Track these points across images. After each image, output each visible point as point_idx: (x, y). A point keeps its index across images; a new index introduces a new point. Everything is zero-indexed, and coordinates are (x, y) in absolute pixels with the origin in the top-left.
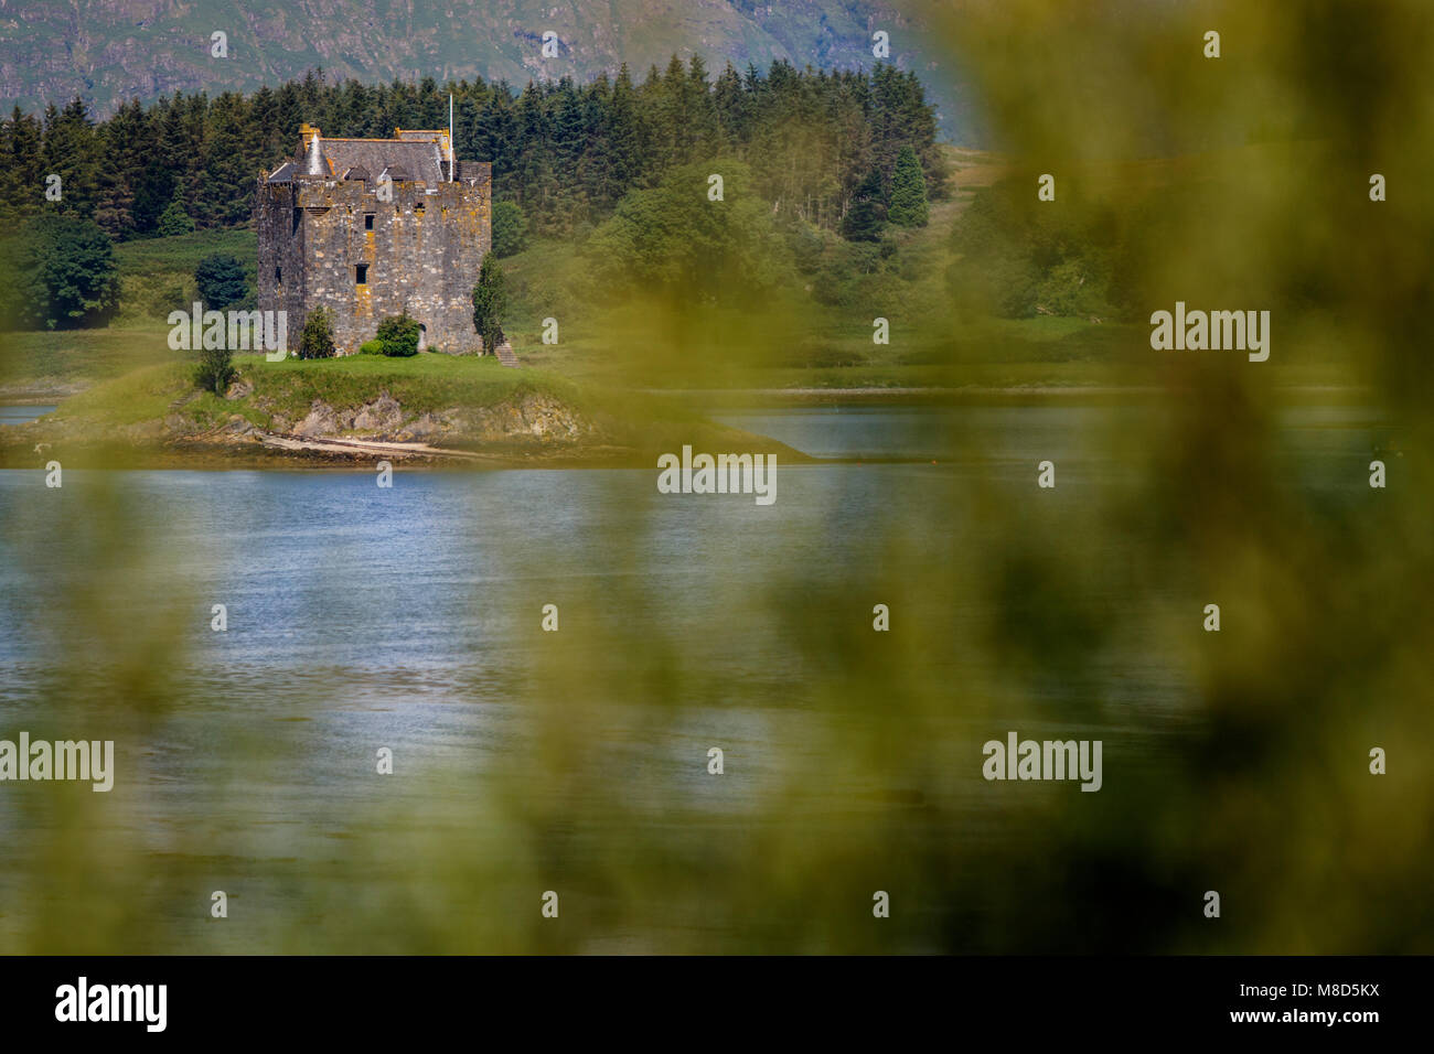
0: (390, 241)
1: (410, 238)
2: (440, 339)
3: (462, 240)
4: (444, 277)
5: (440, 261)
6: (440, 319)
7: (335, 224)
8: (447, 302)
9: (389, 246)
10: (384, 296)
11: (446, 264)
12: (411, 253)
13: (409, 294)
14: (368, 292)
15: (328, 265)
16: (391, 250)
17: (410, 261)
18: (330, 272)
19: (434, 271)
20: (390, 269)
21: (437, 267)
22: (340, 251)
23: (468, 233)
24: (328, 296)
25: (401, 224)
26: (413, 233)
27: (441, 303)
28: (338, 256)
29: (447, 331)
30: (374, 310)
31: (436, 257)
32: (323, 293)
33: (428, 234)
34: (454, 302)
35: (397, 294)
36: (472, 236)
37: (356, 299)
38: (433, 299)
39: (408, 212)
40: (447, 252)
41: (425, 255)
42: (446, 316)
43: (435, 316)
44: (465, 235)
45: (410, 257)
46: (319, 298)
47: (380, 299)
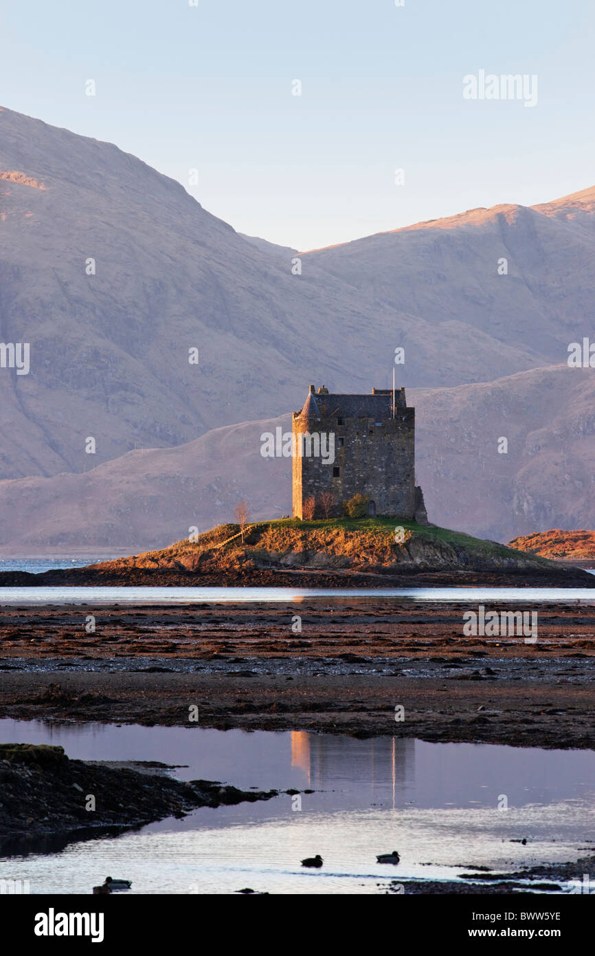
0: (354, 453)
1: (366, 451)
2: (383, 509)
3: (397, 452)
4: (386, 473)
5: (383, 464)
6: (383, 497)
8: (388, 488)
9: (353, 455)
10: (349, 484)
11: (387, 466)
12: (366, 459)
13: (365, 483)
14: (340, 482)
15: (316, 466)
16: (354, 458)
17: (366, 464)
18: (317, 470)
19: (380, 470)
20: (354, 469)
21: (382, 468)
23: (401, 448)
24: (316, 484)
25: (360, 443)
26: (368, 448)
27: (384, 488)
29: (388, 505)
30: (343, 492)
31: (381, 462)
32: (314, 483)
33: (377, 448)
34: (392, 488)
35: (357, 483)
36: (403, 450)
37: (333, 486)
38: (380, 486)
39: (364, 436)
40: (387, 459)
41: (375, 461)
42: (387, 496)
43: (381, 495)
44: (398, 449)
45: (366, 462)
46: (310, 485)
47: (347, 486)
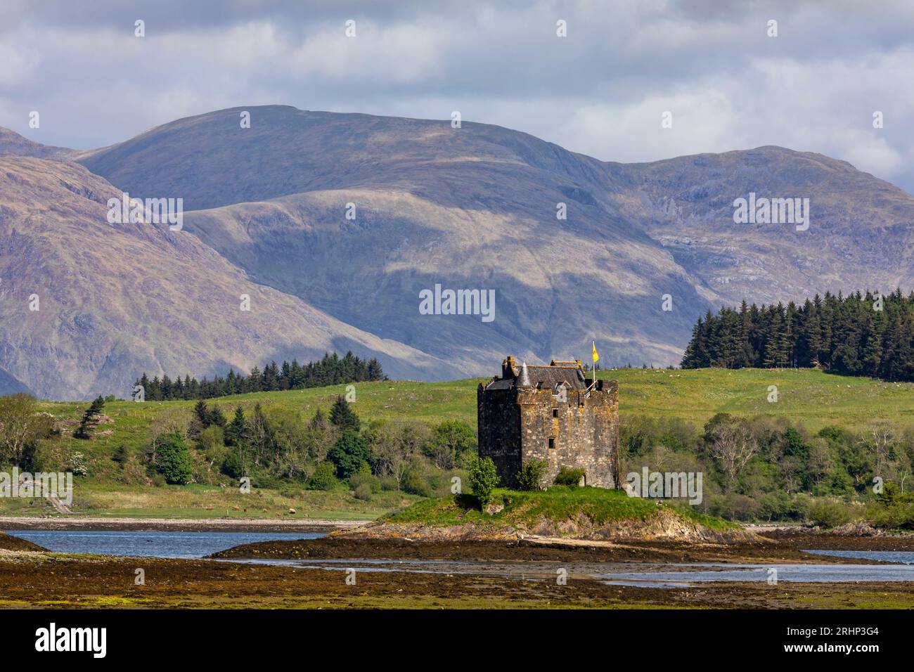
0: (566, 424)
1: (577, 423)
2: (593, 481)
3: (604, 425)
4: (595, 445)
5: (592, 436)
6: (593, 470)
7: (537, 414)
8: (596, 460)
9: (566, 427)
10: (563, 456)
11: (596, 438)
12: (577, 431)
13: (577, 455)
14: (555, 454)
15: (534, 438)
16: (567, 429)
17: (577, 436)
18: (535, 441)
19: (589, 442)
20: (567, 441)
21: (591, 440)
22: (540, 429)
23: (607, 421)
24: (534, 455)
25: (572, 415)
26: (577, 420)
27: (593, 460)
28: (539, 432)
29: (597, 477)
30: (559, 464)
31: (590, 434)
32: (532, 454)
33: (586, 421)
34: (600, 460)
35: (570, 455)
36: (609, 422)
37: (549, 458)
38: (589, 458)
39: (575, 408)
40: (595, 432)
41: (585, 433)
42: (596, 468)
43: (590, 468)
44: (605, 422)
45: (577, 434)
46: (529, 457)
47: (561, 458)
